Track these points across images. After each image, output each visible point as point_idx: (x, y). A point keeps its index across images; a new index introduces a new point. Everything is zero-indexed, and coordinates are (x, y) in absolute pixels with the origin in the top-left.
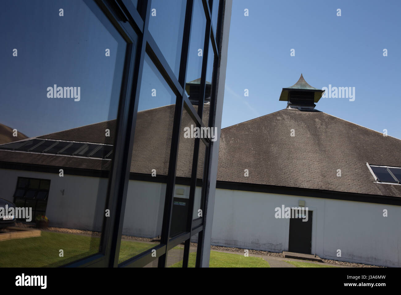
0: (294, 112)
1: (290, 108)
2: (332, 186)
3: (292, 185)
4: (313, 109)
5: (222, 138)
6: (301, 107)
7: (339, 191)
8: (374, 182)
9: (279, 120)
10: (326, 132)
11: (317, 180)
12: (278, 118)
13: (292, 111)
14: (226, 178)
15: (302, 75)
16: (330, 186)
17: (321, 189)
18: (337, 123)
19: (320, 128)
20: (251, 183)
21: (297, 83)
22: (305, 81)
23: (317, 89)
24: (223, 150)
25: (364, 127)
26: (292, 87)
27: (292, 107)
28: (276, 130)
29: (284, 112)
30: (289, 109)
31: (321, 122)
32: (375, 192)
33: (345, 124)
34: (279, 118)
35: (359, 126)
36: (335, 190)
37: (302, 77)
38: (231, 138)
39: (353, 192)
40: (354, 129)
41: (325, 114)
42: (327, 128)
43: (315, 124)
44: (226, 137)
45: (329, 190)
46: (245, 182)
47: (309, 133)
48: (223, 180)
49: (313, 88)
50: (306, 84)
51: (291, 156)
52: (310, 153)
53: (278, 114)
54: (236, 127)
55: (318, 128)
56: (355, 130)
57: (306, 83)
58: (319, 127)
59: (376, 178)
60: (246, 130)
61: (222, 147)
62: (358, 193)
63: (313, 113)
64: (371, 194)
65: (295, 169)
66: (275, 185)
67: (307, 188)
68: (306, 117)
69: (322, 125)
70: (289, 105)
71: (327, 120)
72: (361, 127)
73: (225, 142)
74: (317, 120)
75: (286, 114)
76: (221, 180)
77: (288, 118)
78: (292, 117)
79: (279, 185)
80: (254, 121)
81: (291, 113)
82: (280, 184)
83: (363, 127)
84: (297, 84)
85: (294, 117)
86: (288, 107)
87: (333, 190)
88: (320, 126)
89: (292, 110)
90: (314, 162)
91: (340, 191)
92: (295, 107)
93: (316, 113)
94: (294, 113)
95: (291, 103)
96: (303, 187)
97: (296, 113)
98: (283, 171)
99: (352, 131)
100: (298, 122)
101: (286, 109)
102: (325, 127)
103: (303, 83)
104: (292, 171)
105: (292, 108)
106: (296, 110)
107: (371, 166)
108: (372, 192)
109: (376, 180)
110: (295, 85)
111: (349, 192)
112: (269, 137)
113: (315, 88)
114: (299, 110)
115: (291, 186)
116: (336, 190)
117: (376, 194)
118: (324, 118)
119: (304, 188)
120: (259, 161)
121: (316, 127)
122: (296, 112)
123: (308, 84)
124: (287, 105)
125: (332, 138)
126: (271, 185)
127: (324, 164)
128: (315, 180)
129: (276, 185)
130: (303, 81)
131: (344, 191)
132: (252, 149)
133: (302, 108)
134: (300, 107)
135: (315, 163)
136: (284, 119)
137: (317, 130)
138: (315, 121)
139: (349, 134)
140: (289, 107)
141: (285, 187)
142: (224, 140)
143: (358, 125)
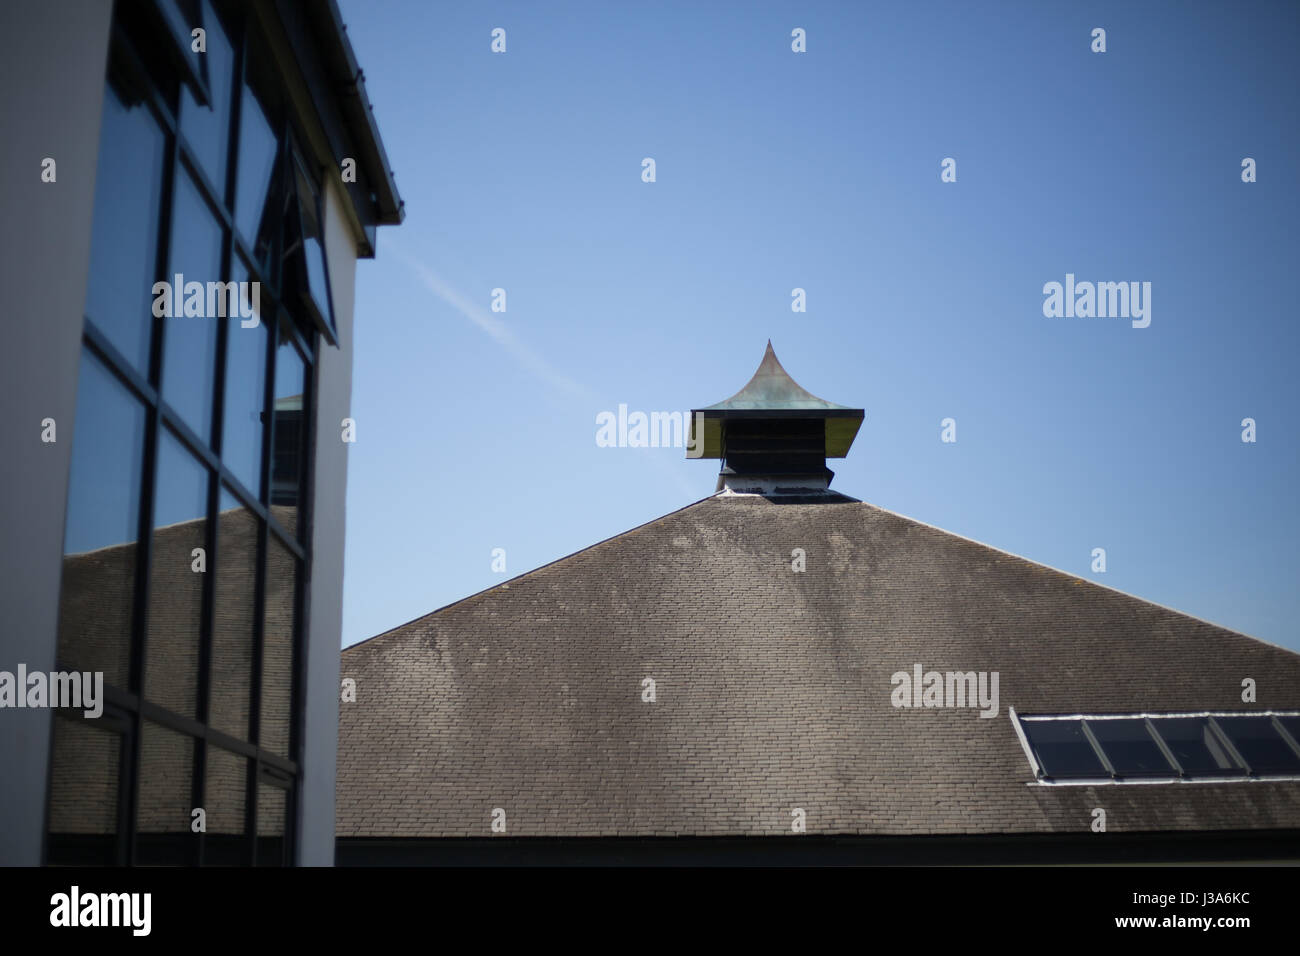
0: (744, 508)
1: (728, 492)
2: (873, 816)
3: (721, 828)
4: (822, 490)
5: (440, 652)
6: (774, 488)
7: (898, 832)
8: (1029, 784)
9: (680, 551)
10: (869, 590)
11: (821, 798)
12: (676, 542)
13: (738, 507)
14: (457, 825)
15: (769, 345)
16: (865, 817)
17: (830, 832)
18: (915, 549)
19: (844, 574)
20: (559, 834)
21: (752, 382)
22: (786, 375)
23: (831, 407)
24: (445, 707)
25: (1017, 556)
26: (730, 402)
27: (737, 487)
28: (665, 596)
29: (705, 510)
30: (726, 498)
31: (852, 546)
32: (1026, 821)
33: (947, 550)
34: (680, 541)
35: (1000, 553)
36: (882, 832)
37: (770, 357)
38: (477, 647)
39: (950, 831)
40: (979, 570)
41: (869, 507)
42: (874, 571)
43: (829, 559)
44: (456, 646)
45: (861, 832)
46: (533, 834)
47: (800, 599)
48: (444, 835)
49: (820, 400)
50: (791, 386)
51: (721, 706)
52: (798, 688)
53: (678, 525)
54: (499, 596)
55: (837, 573)
56: (984, 570)
57: (790, 382)
58: (843, 568)
59: (1035, 768)
60: (541, 605)
61: (442, 692)
62: (965, 834)
63: (821, 506)
64: (1012, 830)
65: (734, 760)
66: (652, 833)
67: (776, 833)
68: (795, 526)
69: (854, 558)
70: (725, 478)
71: (875, 537)
72: (1006, 555)
73: (451, 669)
74: (836, 539)
75: (709, 523)
76: (438, 835)
77: (718, 540)
78: (734, 534)
79: (669, 832)
80: (575, 566)
81: (731, 516)
82: (671, 829)
83: (1013, 558)
84: (751, 387)
85: (742, 534)
86: (721, 487)
87: (874, 832)
88: (847, 567)
89: (737, 500)
90: (813, 722)
91: (901, 832)
92: (751, 485)
93: (835, 506)
94: (743, 514)
95: (731, 471)
96: (761, 833)
97: (750, 512)
98: (689, 772)
99: (968, 579)
100: (757, 553)
101: (712, 499)
102: (866, 568)
103: (778, 381)
104: (722, 768)
105: (736, 491)
106: (752, 501)
107: (1027, 719)
108: (1016, 825)
109: (1035, 773)
110: (742, 392)
111: (933, 832)
112: (634, 631)
113: (825, 403)
114: (766, 497)
115: (717, 833)
116: (889, 832)
117: (1029, 830)
118: (867, 528)
119: (767, 833)
120: (591, 738)
121: (831, 572)
122: (755, 507)
123: (797, 386)
124: (715, 479)
125: (891, 613)
126: (639, 834)
127: (850, 729)
128: (810, 797)
129: (657, 834)
130: (777, 371)
131: (915, 832)
132: (566, 688)
133: (777, 490)
134: (769, 487)
135: (817, 728)
136: (699, 545)
137: (834, 586)
138: (827, 545)
139: (959, 593)
140: (726, 487)
141: (693, 838)
142: (447, 658)
143: (995, 551)
